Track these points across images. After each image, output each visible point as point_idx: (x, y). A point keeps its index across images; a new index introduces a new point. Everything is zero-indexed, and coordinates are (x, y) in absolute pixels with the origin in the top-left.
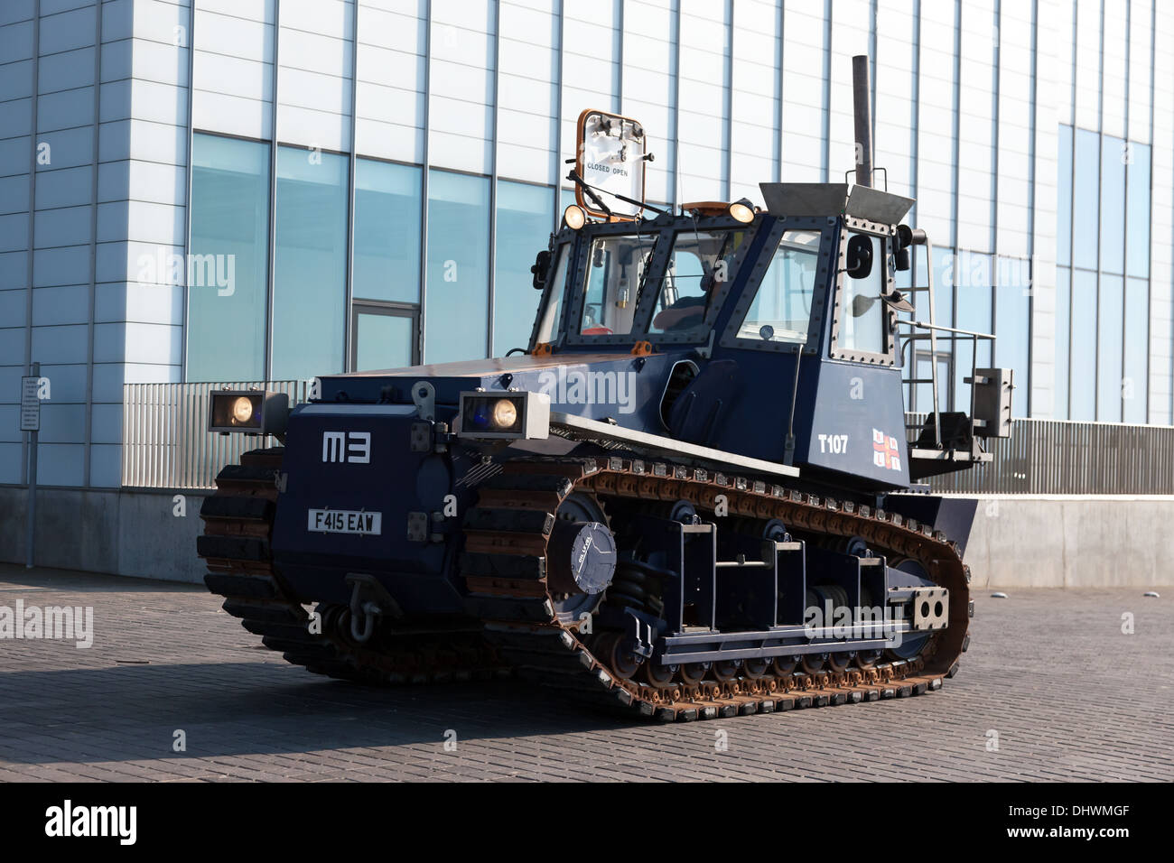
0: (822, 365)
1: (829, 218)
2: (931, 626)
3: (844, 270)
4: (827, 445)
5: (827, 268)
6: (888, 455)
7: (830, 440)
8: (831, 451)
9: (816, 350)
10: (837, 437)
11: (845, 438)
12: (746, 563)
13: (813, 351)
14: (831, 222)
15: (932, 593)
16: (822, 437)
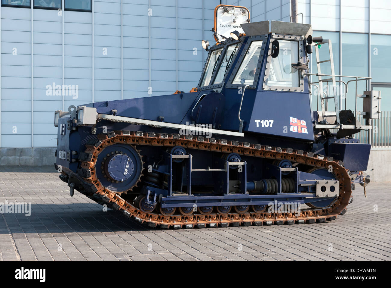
0: (257, 93)
1: (266, 35)
2: (327, 195)
3: (270, 55)
4: (260, 124)
5: (263, 55)
6: (299, 127)
7: (262, 122)
8: (263, 126)
9: (255, 87)
10: (266, 121)
11: (272, 121)
12: (210, 170)
13: (254, 87)
14: (266, 36)
15: (327, 182)
16: (257, 121)
